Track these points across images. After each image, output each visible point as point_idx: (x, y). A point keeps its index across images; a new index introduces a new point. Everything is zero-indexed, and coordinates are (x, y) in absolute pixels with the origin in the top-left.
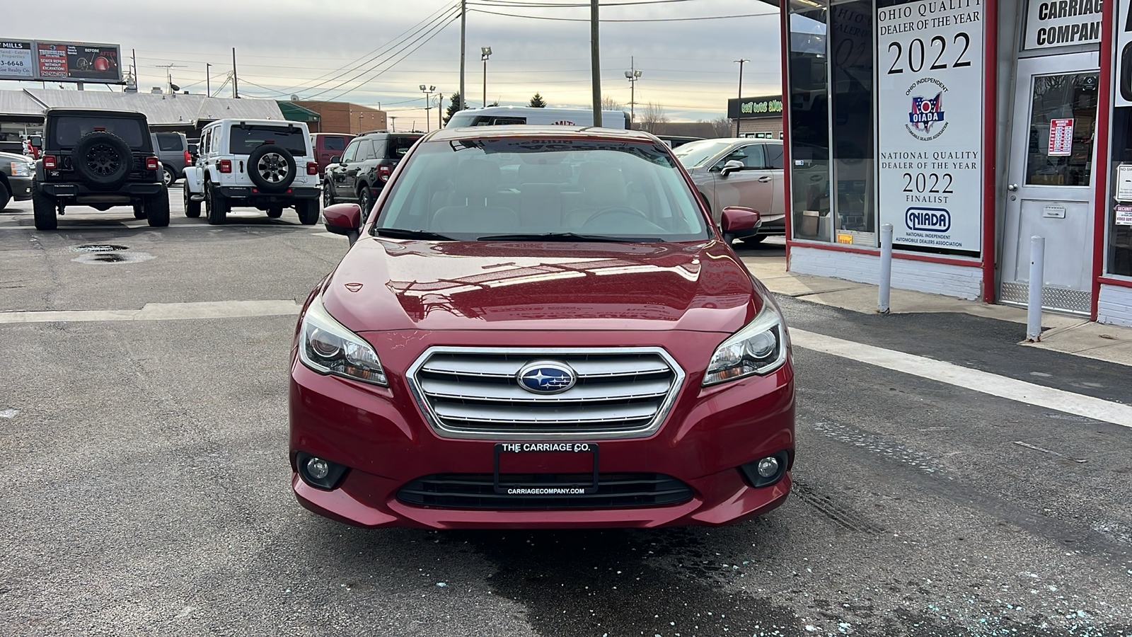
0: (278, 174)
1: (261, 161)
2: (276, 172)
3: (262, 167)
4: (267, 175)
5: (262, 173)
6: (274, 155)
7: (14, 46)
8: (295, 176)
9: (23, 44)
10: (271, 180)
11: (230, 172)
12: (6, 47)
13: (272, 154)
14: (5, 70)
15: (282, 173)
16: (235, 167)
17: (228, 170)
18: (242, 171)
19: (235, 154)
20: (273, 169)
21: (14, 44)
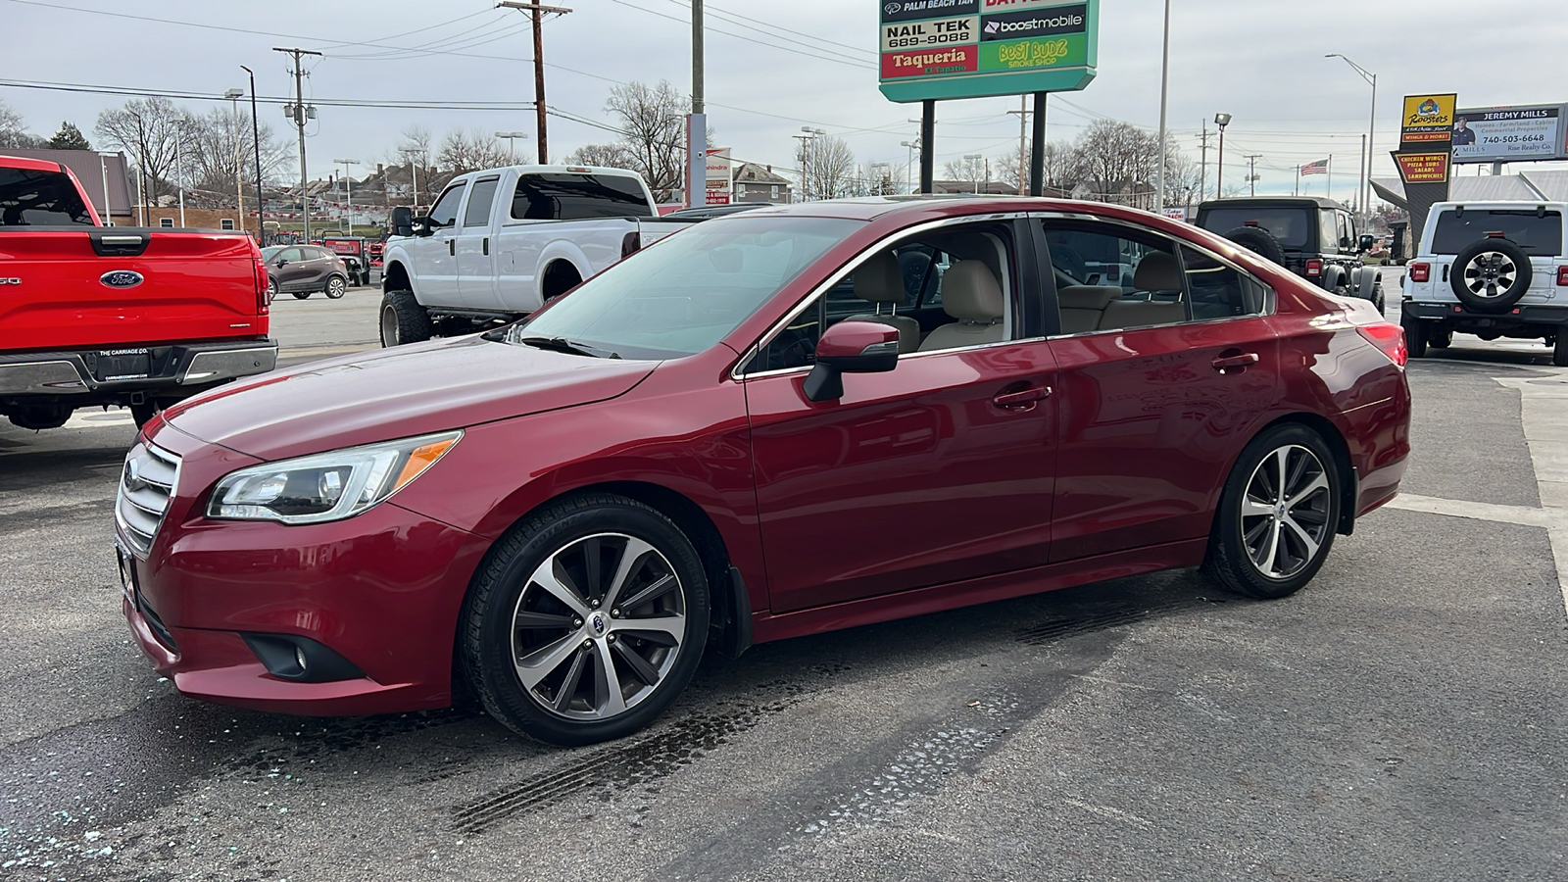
0: (1496, 284)
1: (1471, 265)
2: (1495, 281)
3: (1472, 274)
4: (1477, 286)
5: (1470, 282)
6: (1494, 255)
7: (1536, 114)
8: (1527, 287)
9: (1548, 111)
10: (1483, 292)
11: (1426, 281)
12: (1524, 118)
13: (1492, 253)
14: (1518, 148)
15: (1505, 283)
16: (1436, 273)
17: (1423, 278)
18: (1445, 280)
19: (1438, 254)
20: (1490, 276)
21: (1536, 111)
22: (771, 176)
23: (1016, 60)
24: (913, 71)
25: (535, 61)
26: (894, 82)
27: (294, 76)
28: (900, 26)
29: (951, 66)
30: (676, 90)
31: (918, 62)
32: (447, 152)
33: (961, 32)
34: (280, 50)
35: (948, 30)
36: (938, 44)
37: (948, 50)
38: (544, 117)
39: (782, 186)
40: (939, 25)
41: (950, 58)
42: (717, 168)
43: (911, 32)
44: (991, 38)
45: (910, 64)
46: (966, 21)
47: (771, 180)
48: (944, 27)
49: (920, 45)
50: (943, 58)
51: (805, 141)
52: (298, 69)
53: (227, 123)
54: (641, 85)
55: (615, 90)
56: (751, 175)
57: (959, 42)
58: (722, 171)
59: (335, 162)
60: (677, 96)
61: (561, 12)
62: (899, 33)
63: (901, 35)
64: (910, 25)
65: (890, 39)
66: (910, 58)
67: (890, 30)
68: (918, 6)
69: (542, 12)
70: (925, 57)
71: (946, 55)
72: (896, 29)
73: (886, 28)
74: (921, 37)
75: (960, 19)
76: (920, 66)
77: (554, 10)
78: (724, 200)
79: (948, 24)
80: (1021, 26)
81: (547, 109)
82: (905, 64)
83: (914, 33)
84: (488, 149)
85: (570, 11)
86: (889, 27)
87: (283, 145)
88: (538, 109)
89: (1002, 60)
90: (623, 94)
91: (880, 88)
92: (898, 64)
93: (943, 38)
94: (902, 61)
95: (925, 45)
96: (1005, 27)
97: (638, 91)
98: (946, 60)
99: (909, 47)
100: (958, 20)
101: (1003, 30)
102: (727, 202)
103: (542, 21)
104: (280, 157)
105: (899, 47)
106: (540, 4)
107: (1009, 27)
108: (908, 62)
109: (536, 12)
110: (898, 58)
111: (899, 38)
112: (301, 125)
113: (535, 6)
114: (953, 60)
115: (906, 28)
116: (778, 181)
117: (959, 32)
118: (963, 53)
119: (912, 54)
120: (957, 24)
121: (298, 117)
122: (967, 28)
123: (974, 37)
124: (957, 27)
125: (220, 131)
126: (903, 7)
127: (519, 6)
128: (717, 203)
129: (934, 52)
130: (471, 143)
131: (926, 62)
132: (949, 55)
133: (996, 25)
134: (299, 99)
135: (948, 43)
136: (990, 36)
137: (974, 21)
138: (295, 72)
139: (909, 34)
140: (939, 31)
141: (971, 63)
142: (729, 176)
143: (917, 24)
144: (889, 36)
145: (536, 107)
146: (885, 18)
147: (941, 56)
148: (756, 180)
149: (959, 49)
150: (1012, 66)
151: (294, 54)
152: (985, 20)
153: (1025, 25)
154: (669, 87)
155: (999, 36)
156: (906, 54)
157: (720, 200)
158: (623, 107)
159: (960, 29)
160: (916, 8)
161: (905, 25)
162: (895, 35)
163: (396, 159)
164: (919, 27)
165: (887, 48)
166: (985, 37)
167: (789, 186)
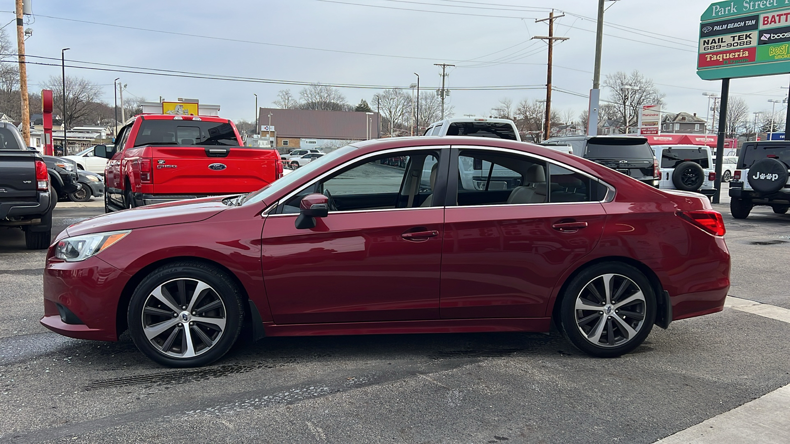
22: (695, 119)
23: (779, 54)
24: (717, 63)
25: (548, 64)
26: (704, 69)
27: (442, 77)
28: (711, 39)
29: (739, 59)
30: (642, 75)
31: (720, 58)
32: (519, 110)
33: (747, 40)
34: (437, 65)
35: (739, 40)
36: (732, 47)
37: (739, 51)
38: (550, 92)
39: (702, 124)
40: (734, 37)
41: (739, 55)
42: (653, 115)
43: (717, 42)
44: (765, 43)
45: (715, 59)
46: (750, 34)
47: (695, 121)
48: (736, 38)
49: (722, 49)
50: (735, 55)
51: (715, 100)
52: (444, 73)
53: (426, 99)
54: (623, 73)
55: (608, 75)
56: (684, 119)
57: (745, 46)
58: (656, 116)
59: (464, 115)
60: (643, 78)
61: (564, 39)
62: (710, 42)
63: (711, 44)
64: (716, 38)
65: (705, 46)
66: (715, 56)
67: (705, 41)
68: (722, 27)
69: (553, 40)
70: (725, 55)
71: (737, 54)
72: (708, 41)
73: (702, 40)
74: (722, 44)
75: (746, 33)
76: (721, 60)
77: (560, 39)
78: (655, 132)
79: (739, 36)
80: (783, 36)
81: (552, 88)
82: (712, 59)
83: (719, 42)
84: (539, 108)
85: (568, 39)
86: (704, 40)
87: (449, 108)
88: (547, 88)
89: (771, 55)
90: (613, 78)
91: (697, 73)
92: (708, 60)
93: (735, 44)
94: (711, 58)
95: (726, 48)
96: (773, 37)
97: (620, 77)
98: (736, 56)
99: (715, 50)
100: (745, 34)
101: (772, 38)
102: (657, 133)
103: (553, 45)
104: (447, 113)
105: (709, 50)
106: (553, 36)
107: (776, 36)
108: (714, 58)
109: (550, 40)
110: (709, 56)
111: (709, 45)
112: (443, 99)
113: (550, 37)
114: (741, 56)
115: (714, 40)
116: (700, 121)
117: (745, 41)
118: (747, 52)
119: (717, 54)
120: (744, 36)
121: (442, 95)
122: (750, 38)
123: (754, 42)
124: (744, 38)
125: (423, 102)
126: (713, 28)
127: (542, 38)
128: (651, 133)
129: (730, 52)
130: (531, 105)
131: (725, 58)
132: (739, 53)
133: (768, 36)
134: (443, 87)
135: (739, 47)
136: (764, 42)
137: (755, 34)
138: (442, 75)
139: (715, 43)
140: (734, 40)
141: (752, 57)
142: (659, 119)
143: (720, 37)
144: (704, 45)
145: (546, 87)
146: (702, 35)
147: (734, 54)
148: (686, 121)
149: (744, 50)
150: (776, 58)
151: (443, 66)
152: (761, 33)
153: (786, 34)
154: (638, 74)
155: (770, 41)
156: (713, 54)
157: (653, 132)
158: (612, 84)
159: (746, 39)
160: (721, 29)
161: (714, 38)
162: (708, 44)
163: (495, 114)
164: (722, 39)
165: (702, 51)
166: (761, 42)
167: (705, 124)
